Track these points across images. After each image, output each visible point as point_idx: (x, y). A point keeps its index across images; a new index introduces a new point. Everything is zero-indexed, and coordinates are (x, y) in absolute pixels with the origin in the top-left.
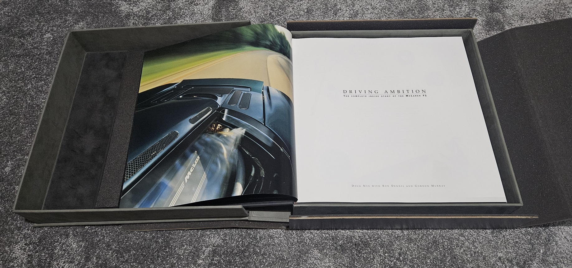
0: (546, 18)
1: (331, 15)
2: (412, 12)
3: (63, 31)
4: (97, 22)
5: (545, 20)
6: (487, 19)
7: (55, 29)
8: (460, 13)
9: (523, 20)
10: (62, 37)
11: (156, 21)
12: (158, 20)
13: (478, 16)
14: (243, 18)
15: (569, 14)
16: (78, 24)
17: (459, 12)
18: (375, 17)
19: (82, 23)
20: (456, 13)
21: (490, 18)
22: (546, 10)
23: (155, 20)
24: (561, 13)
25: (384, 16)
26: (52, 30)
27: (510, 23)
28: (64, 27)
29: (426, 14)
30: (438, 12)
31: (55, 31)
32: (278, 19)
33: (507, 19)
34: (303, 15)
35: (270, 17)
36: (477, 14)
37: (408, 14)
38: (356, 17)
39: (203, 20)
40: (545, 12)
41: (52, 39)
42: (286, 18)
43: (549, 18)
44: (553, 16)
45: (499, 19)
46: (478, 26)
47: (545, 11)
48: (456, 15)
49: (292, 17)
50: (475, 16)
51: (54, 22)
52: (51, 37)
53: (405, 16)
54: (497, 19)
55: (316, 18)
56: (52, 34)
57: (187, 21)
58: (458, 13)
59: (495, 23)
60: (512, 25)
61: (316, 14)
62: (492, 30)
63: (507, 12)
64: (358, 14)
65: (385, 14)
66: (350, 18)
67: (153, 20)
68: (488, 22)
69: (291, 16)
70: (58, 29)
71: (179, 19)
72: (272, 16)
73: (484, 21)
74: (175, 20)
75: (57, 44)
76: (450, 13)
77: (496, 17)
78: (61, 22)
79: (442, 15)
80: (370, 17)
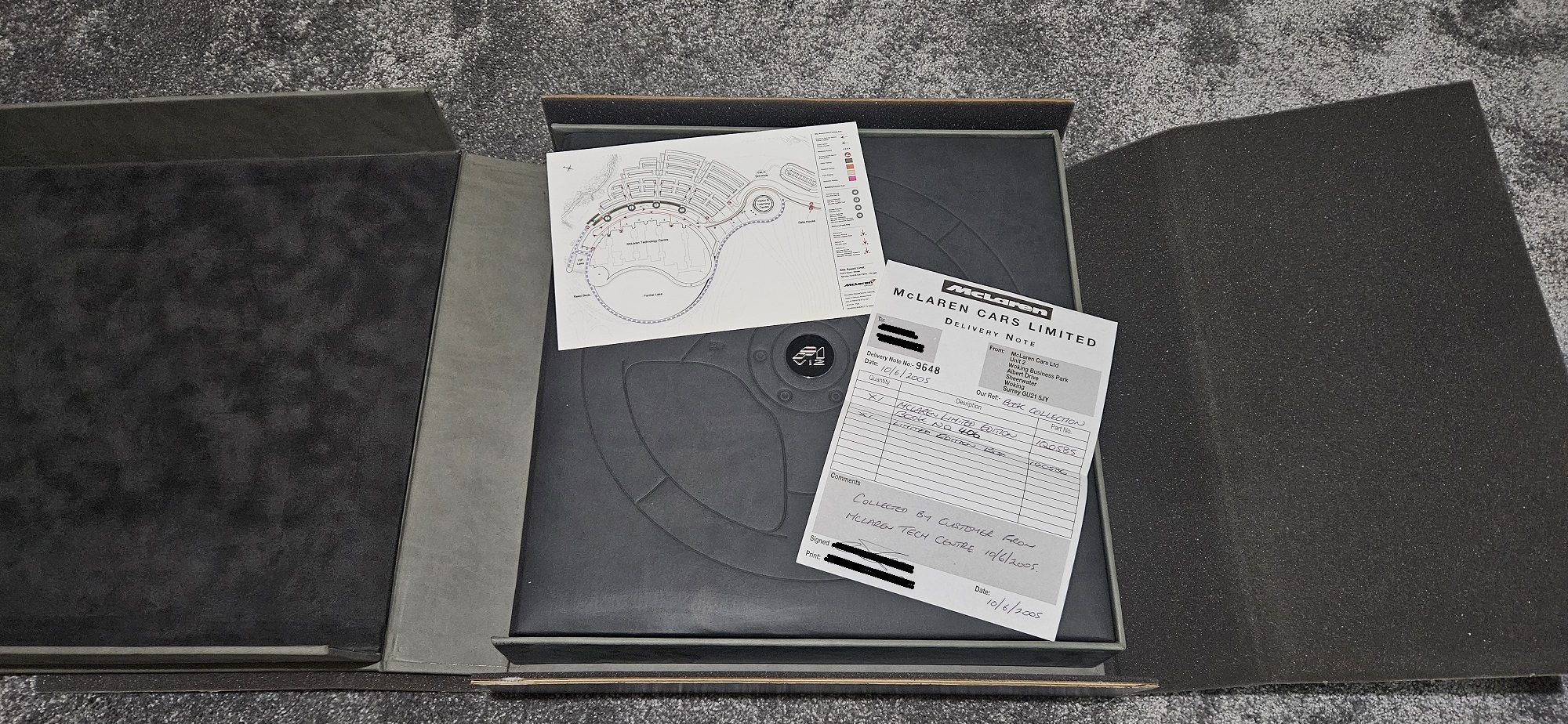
0: (1352, 33)
1: (777, 8)
2: (996, 6)
3: (43, 33)
4: (137, 11)
5: (1349, 36)
6: (1195, 31)
7: (23, 26)
8: (1124, 13)
9: (1289, 35)
10: (42, 50)
11: (300, 12)
12: (304, 8)
13: (1170, 20)
14: (537, 9)
15: (1412, 23)
16: (87, 15)
17: (1122, 8)
18: (895, 16)
19: (96, 12)
20: (1112, 11)
21: (1202, 28)
22: (1353, 9)
23: (298, 8)
24: (1394, 19)
25: (921, 16)
26: (15, 30)
27: (1255, 44)
28: (47, 22)
29: (1033, 14)
30: (1065, 7)
31: (23, 33)
32: (634, 16)
33: (1246, 32)
34: (702, 6)
35: (612, 9)
36: (1169, 17)
37: (984, 10)
38: (845, 17)
39: (427, 10)
40: (1351, 15)
41: (12, 53)
42: (657, 12)
43: (1359, 33)
44: (1371, 28)
45: (1226, 31)
46: (1167, 50)
47: (1352, 12)
48: (1114, 17)
49: (671, 10)
50: (1164, 20)
51: (21, 6)
52: (10, 50)
53: (976, 17)
54: (1221, 30)
55: (737, 16)
56: (14, 41)
57: (384, 13)
58: (1119, 12)
59: (1213, 42)
60: (1258, 49)
61: (739, 5)
62: (1204, 60)
63: (1250, 15)
64: (850, 8)
65: (924, 10)
66: (828, 17)
67: (293, 9)
68: (1197, 39)
69: (670, 8)
70: (31, 27)
71: (363, 8)
72: (618, 7)
73: (1185, 35)
74: (351, 8)
75: (26, 69)
76: (1098, 10)
77: (1219, 26)
78: (40, 8)
79: (1076, 17)
80: (882, 18)
